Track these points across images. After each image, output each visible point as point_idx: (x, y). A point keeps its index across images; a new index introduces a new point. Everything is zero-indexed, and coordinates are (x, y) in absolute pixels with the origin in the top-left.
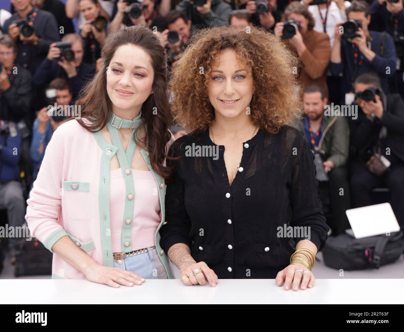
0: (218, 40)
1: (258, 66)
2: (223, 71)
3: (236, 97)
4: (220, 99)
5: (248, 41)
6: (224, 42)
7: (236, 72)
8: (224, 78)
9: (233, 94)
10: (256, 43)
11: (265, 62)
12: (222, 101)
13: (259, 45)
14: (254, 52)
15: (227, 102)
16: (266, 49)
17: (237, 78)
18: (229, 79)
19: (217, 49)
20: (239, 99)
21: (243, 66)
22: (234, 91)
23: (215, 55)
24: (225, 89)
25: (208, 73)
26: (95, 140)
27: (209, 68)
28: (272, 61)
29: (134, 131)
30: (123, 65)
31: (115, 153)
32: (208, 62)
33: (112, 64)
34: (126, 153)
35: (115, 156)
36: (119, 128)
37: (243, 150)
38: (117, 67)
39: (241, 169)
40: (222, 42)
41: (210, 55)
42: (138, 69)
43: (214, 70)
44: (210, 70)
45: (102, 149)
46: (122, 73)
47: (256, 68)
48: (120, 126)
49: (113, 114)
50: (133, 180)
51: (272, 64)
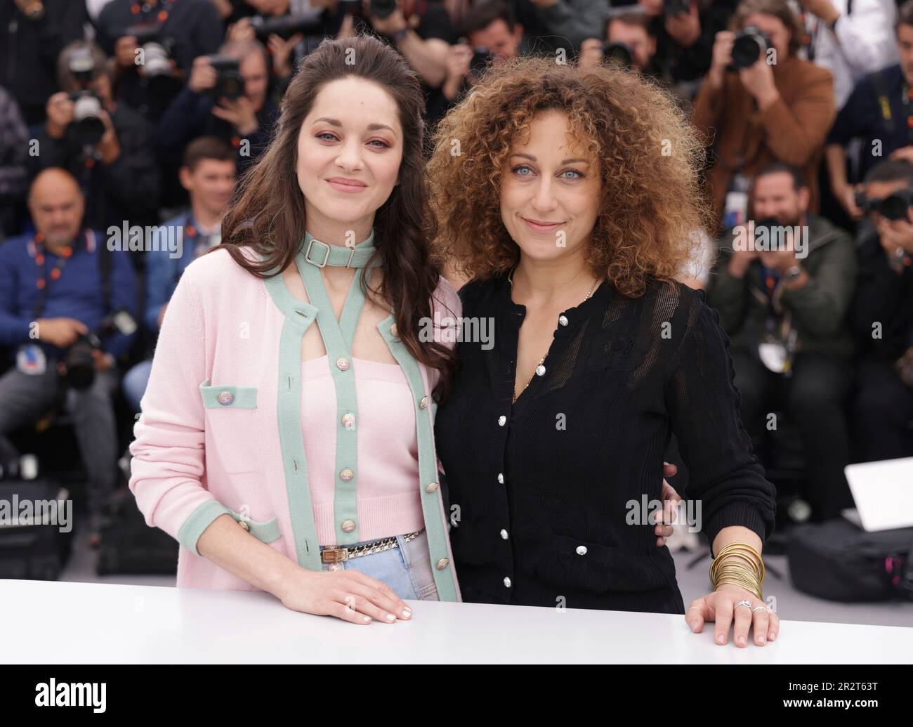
0: (534, 87)
1: (612, 157)
2: (537, 157)
3: (559, 217)
4: (524, 217)
5: (601, 98)
6: (547, 95)
7: (565, 162)
8: (537, 172)
9: (552, 210)
10: (617, 103)
11: (628, 148)
12: (527, 222)
13: (624, 109)
14: (608, 124)
16: (638, 120)
17: (564, 175)
18: (547, 177)
19: (529, 108)
20: (565, 223)
21: (580, 153)
22: (555, 204)
23: (522, 119)
24: (535, 196)
25: (501, 156)
26: (267, 293)
27: (505, 146)
28: (646, 148)
29: (358, 272)
30: (343, 125)
31: (312, 319)
32: (505, 132)
33: (315, 122)
34: (339, 322)
35: (315, 328)
36: (323, 266)
37: (557, 329)
38: (328, 128)
39: (542, 371)
40: (542, 94)
41: (509, 118)
42: (375, 131)
43: (517, 152)
44: (507, 149)
45: (284, 313)
46: (339, 141)
47: (608, 161)
48: (325, 263)
49: (309, 236)
50: (354, 383)
51: (645, 154)
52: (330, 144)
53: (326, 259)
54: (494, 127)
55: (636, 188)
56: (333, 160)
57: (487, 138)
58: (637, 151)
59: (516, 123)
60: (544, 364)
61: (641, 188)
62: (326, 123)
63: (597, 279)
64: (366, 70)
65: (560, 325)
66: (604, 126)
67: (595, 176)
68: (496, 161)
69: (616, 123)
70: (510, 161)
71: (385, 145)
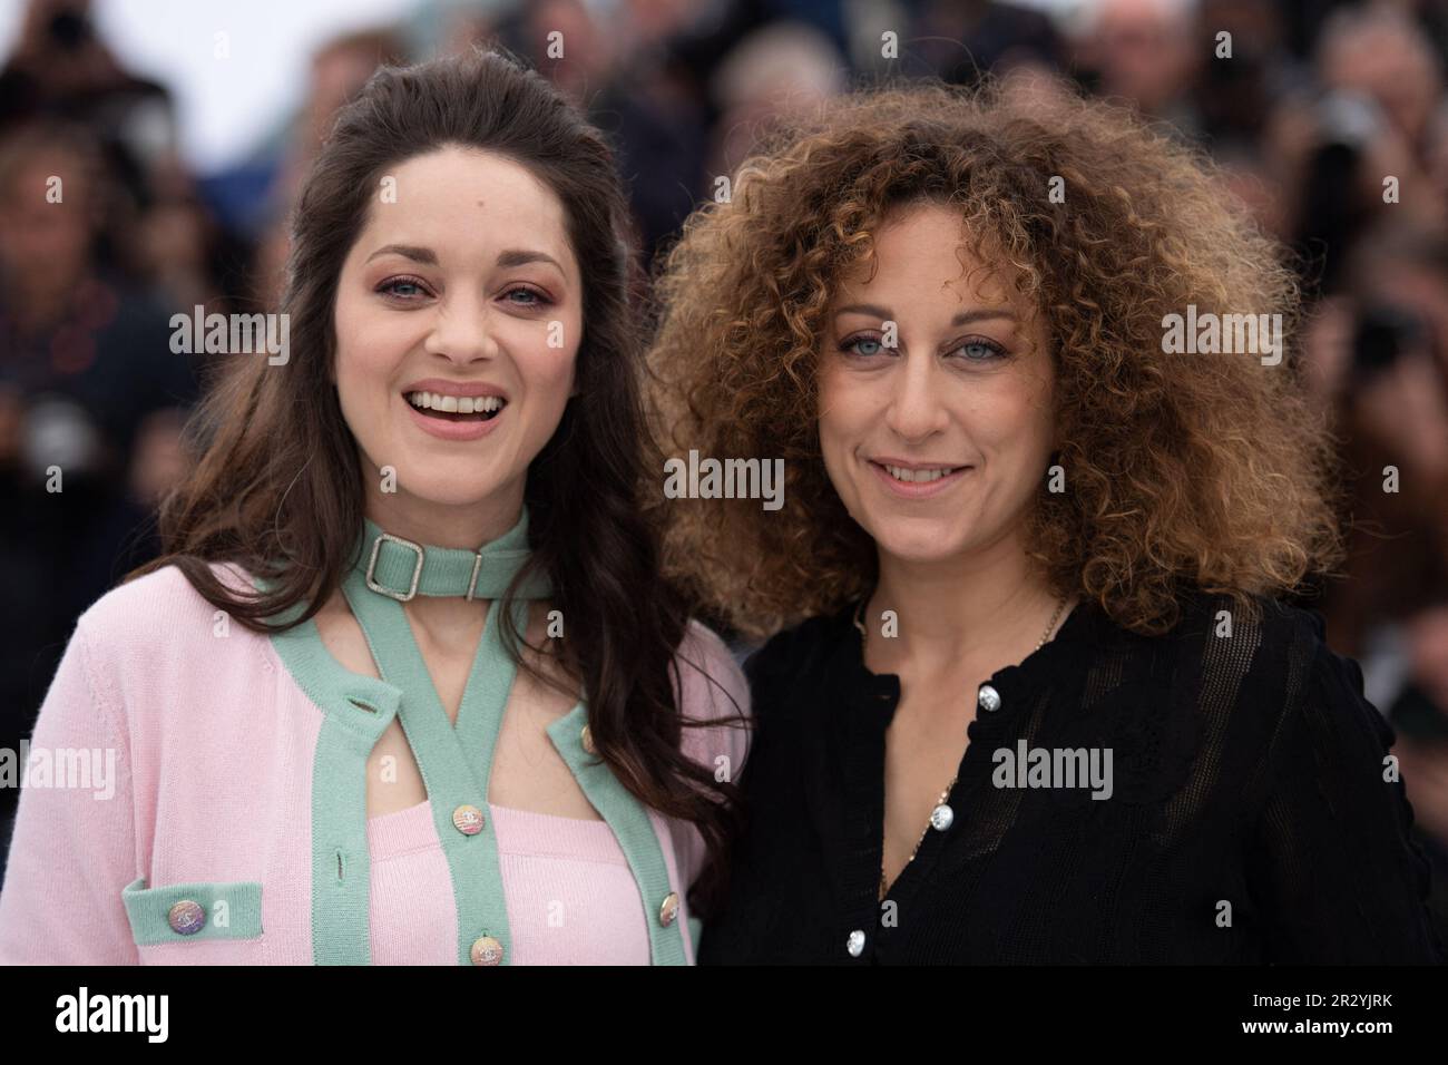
0: (882, 147)
1: (1074, 304)
2: (895, 309)
3: (952, 451)
4: (874, 455)
6: (914, 164)
7: (961, 320)
8: (895, 347)
9: (936, 434)
11: (1110, 281)
12: (881, 466)
13: (1096, 193)
15: (906, 474)
16: (1132, 217)
17: (962, 352)
18: (920, 355)
19: (871, 194)
20: (971, 466)
21: (994, 296)
22: (942, 419)
23: (854, 222)
24: (894, 403)
25: (809, 311)
26: (279, 660)
27: (819, 287)
28: (1152, 280)
29: (495, 606)
30: (439, 256)
31: (388, 717)
32: (818, 254)
33: (371, 258)
34: (454, 725)
35: (396, 736)
36: (411, 596)
37: (974, 718)
38: (402, 268)
39: (944, 817)
40: (901, 164)
41: (827, 220)
42: (517, 268)
43: (849, 302)
44: (822, 295)
45: (321, 705)
46: (434, 297)
47: (1063, 311)
48: (414, 589)
49: (371, 527)
50: (496, 864)
51: (1150, 293)
52: (410, 304)
53: (415, 581)
54: (794, 244)
55: (1132, 374)
56: (419, 343)
57: (777, 273)
58: (1133, 289)
59: (840, 232)
60: (950, 802)
61: (1147, 376)
62: (399, 257)
63: (1063, 598)
64: (486, 128)
65: (981, 710)
66: (1048, 231)
67: (1035, 349)
68: (798, 324)
69: (1079, 222)
70: (834, 325)
71: (539, 299)
